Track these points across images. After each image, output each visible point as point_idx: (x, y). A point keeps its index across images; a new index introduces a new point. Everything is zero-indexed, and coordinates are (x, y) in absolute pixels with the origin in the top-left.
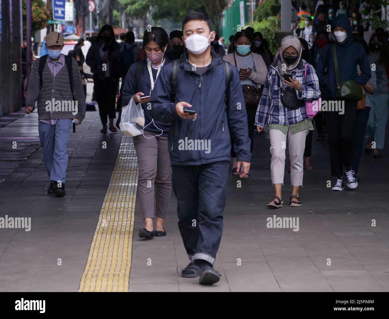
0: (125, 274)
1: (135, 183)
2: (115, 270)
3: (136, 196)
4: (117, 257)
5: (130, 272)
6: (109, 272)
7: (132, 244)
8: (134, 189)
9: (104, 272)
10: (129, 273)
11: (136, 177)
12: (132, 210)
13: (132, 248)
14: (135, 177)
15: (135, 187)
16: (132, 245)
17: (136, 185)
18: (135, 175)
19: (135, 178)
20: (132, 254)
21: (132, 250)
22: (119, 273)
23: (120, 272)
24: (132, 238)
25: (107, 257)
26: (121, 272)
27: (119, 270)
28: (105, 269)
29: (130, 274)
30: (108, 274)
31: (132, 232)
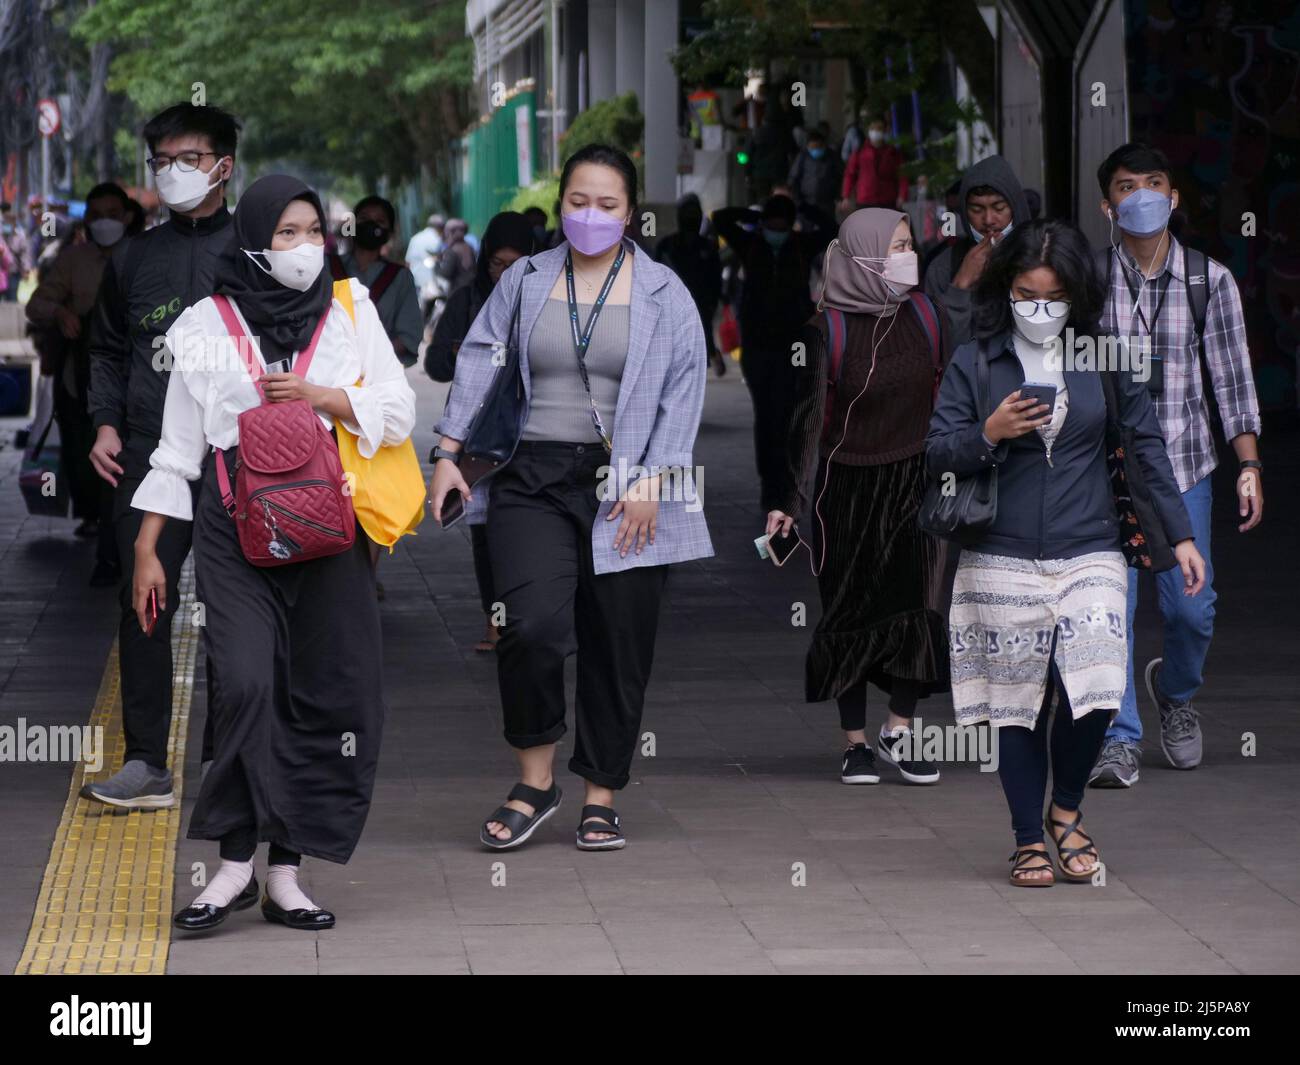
0: (152, 962)
1: (185, 675)
2: (121, 950)
3: (186, 717)
4: (128, 909)
5: (168, 956)
6: (102, 955)
7: (175, 867)
8: (183, 693)
9: (85, 956)
10: (165, 958)
11: (187, 658)
12: (177, 761)
13: (175, 879)
14: (184, 656)
15: (184, 687)
16: (175, 873)
17: (187, 681)
18: (185, 650)
19: (184, 661)
20: (174, 899)
21: (175, 886)
22: (134, 958)
23: (136, 955)
24: (177, 849)
25: (96, 909)
26: (139, 955)
27: (133, 950)
28: (88, 947)
29: (167, 962)
30: (100, 963)
31: (176, 831)
